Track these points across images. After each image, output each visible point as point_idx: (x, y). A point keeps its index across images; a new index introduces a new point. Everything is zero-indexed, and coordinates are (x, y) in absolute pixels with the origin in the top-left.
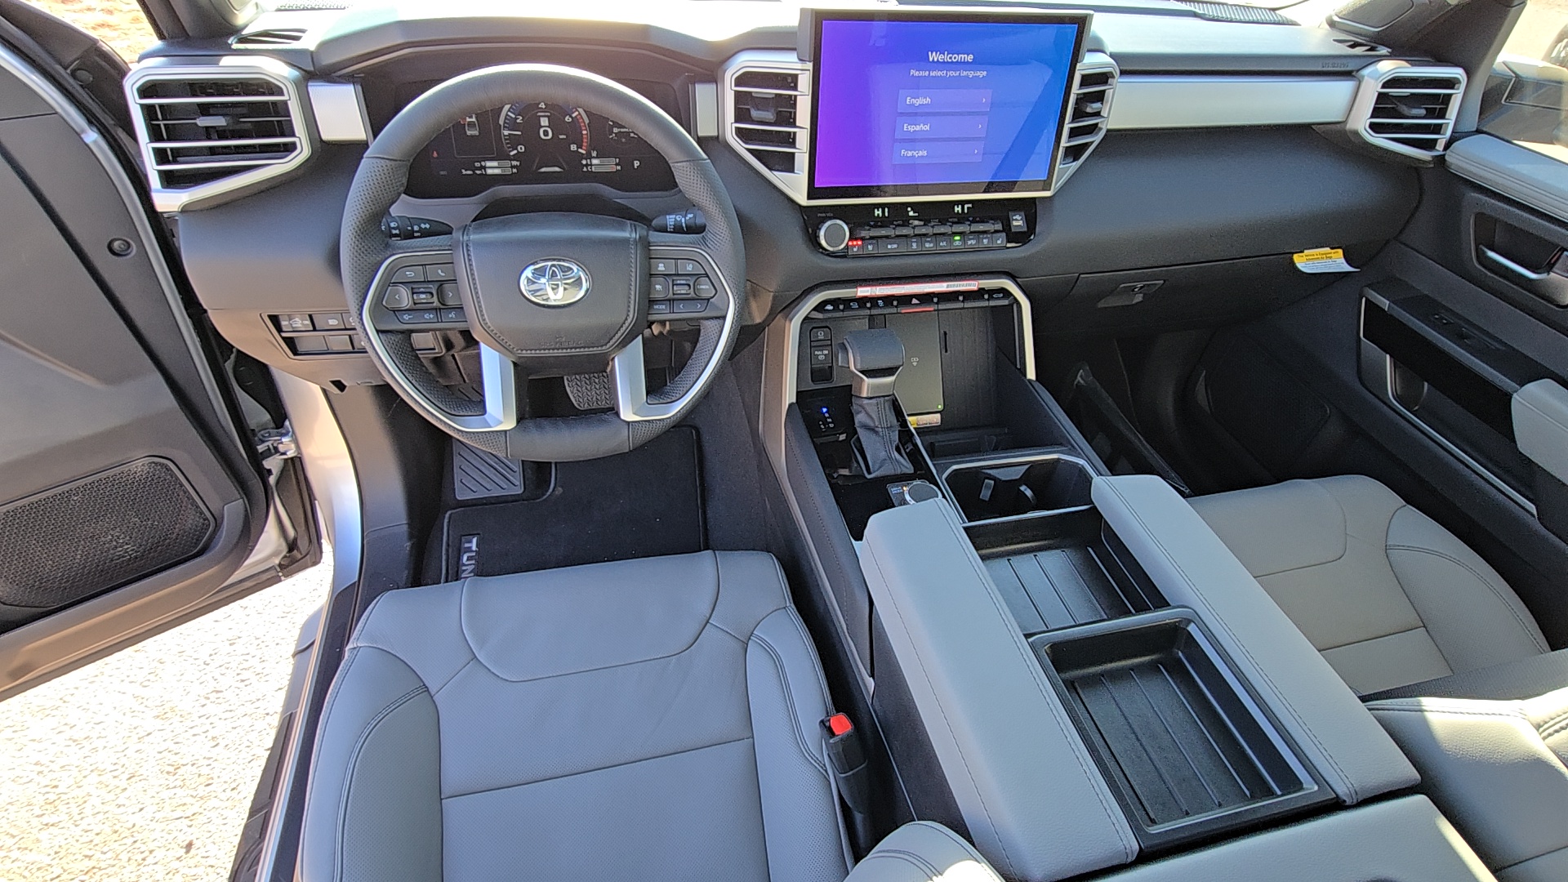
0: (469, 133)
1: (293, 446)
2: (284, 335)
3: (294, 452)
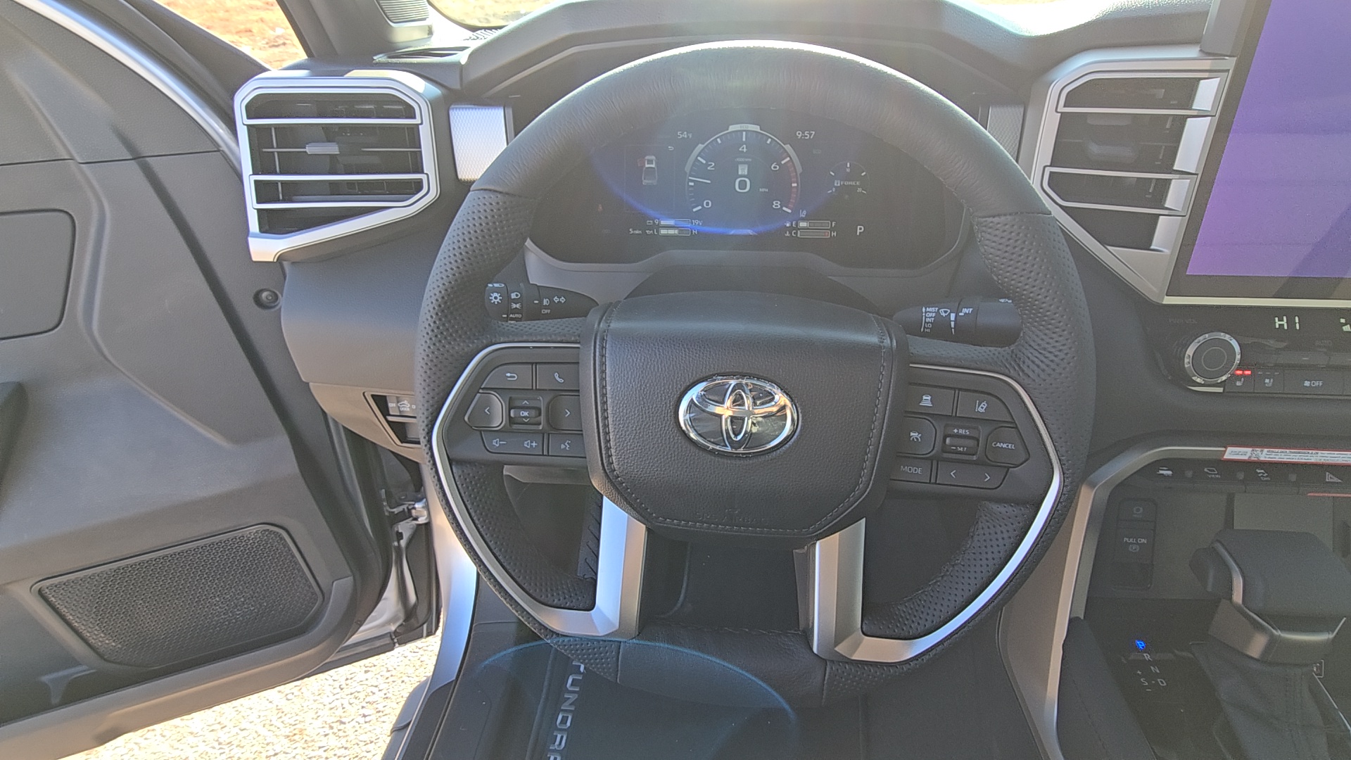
0: (645, 182)
1: (425, 513)
2: (390, 418)
3: (426, 519)
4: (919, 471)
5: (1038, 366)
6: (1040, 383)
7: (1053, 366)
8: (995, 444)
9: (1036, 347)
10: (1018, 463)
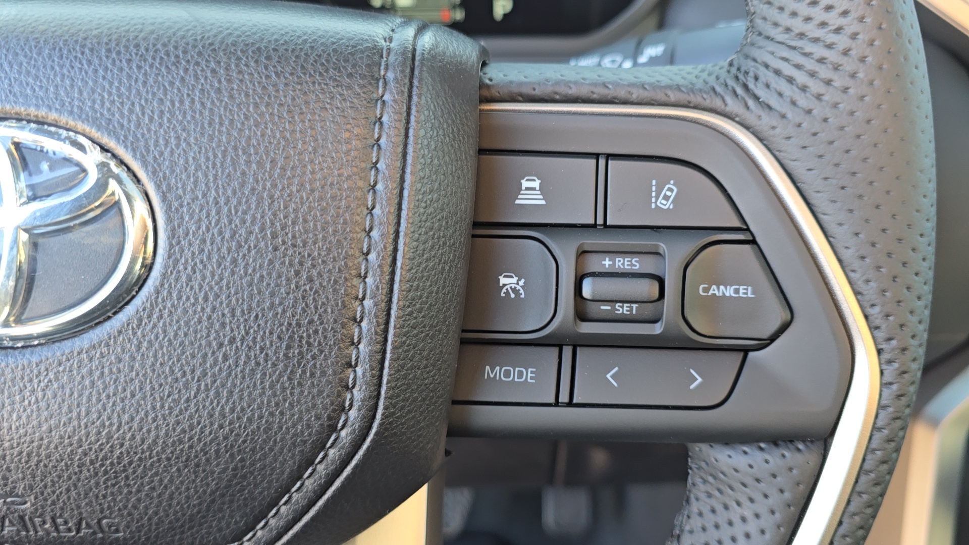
4: (529, 375)
5: (790, 80)
6: (798, 120)
7: (824, 72)
8: (706, 290)
9: (781, 37)
10: (766, 333)
